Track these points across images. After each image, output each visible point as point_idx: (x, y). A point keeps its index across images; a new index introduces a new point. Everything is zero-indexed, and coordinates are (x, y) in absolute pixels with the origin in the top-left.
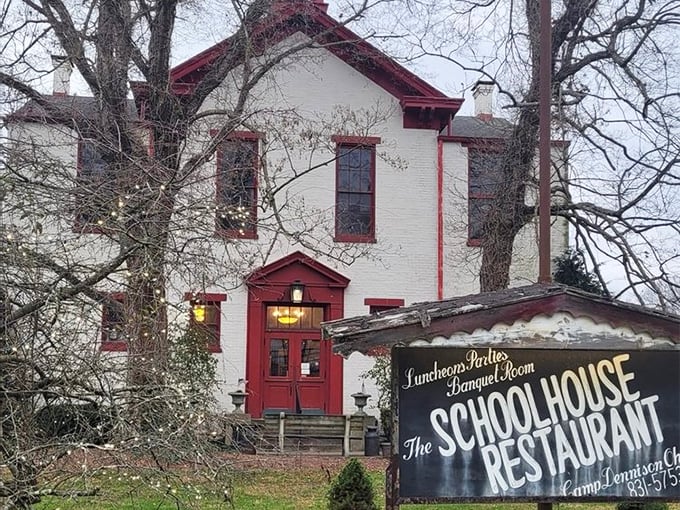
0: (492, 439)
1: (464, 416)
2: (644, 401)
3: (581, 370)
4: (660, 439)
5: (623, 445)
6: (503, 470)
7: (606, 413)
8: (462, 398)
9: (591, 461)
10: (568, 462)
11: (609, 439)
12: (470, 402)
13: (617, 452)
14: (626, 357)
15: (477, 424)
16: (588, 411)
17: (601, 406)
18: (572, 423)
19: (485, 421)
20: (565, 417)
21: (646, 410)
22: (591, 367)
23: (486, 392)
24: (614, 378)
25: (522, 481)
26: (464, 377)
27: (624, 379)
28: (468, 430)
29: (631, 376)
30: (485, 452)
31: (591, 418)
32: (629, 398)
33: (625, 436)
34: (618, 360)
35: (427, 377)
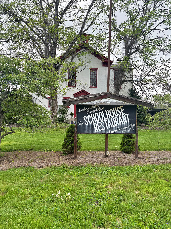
0: (95, 122)
1: (90, 117)
2: (126, 115)
3: (114, 109)
4: (129, 122)
5: (121, 123)
6: (97, 128)
7: (118, 117)
8: (90, 114)
9: (115, 126)
10: (110, 126)
11: (119, 122)
12: (91, 115)
13: (120, 124)
14: (123, 106)
15: (93, 119)
16: (115, 117)
17: (117, 115)
18: (111, 119)
19: (94, 118)
20: (110, 118)
21: (126, 116)
22: (115, 108)
23: (94, 113)
24: (120, 110)
25: (101, 130)
26: (90, 110)
27: (122, 110)
28: (91, 120)
29: (123, 110)
30: (94, 124)
31: (115, 118)
32: (123, 114)
33: (122, 121)
34: (121, 107)
35: (83, 110)
